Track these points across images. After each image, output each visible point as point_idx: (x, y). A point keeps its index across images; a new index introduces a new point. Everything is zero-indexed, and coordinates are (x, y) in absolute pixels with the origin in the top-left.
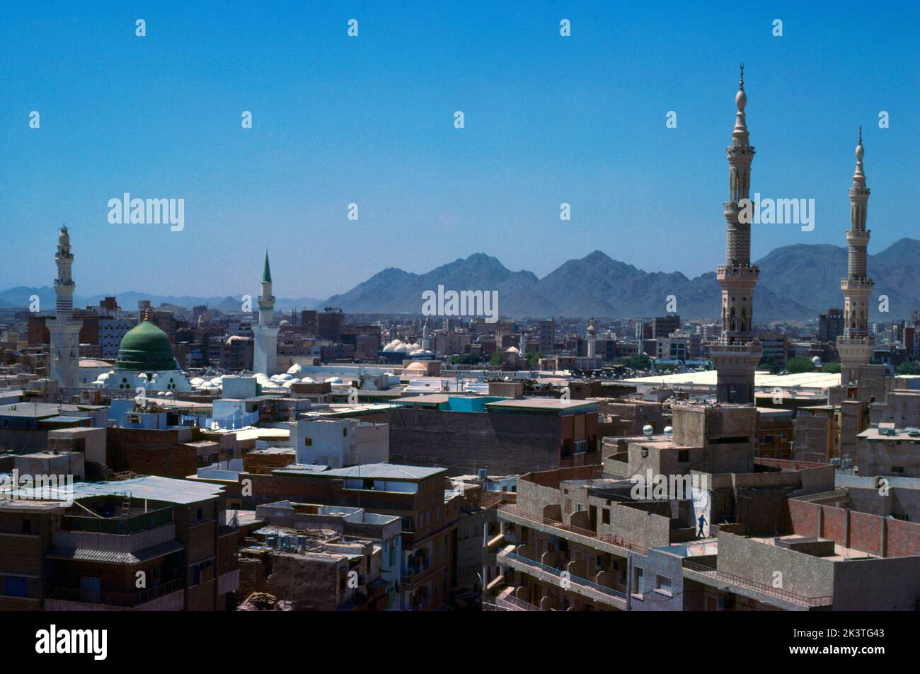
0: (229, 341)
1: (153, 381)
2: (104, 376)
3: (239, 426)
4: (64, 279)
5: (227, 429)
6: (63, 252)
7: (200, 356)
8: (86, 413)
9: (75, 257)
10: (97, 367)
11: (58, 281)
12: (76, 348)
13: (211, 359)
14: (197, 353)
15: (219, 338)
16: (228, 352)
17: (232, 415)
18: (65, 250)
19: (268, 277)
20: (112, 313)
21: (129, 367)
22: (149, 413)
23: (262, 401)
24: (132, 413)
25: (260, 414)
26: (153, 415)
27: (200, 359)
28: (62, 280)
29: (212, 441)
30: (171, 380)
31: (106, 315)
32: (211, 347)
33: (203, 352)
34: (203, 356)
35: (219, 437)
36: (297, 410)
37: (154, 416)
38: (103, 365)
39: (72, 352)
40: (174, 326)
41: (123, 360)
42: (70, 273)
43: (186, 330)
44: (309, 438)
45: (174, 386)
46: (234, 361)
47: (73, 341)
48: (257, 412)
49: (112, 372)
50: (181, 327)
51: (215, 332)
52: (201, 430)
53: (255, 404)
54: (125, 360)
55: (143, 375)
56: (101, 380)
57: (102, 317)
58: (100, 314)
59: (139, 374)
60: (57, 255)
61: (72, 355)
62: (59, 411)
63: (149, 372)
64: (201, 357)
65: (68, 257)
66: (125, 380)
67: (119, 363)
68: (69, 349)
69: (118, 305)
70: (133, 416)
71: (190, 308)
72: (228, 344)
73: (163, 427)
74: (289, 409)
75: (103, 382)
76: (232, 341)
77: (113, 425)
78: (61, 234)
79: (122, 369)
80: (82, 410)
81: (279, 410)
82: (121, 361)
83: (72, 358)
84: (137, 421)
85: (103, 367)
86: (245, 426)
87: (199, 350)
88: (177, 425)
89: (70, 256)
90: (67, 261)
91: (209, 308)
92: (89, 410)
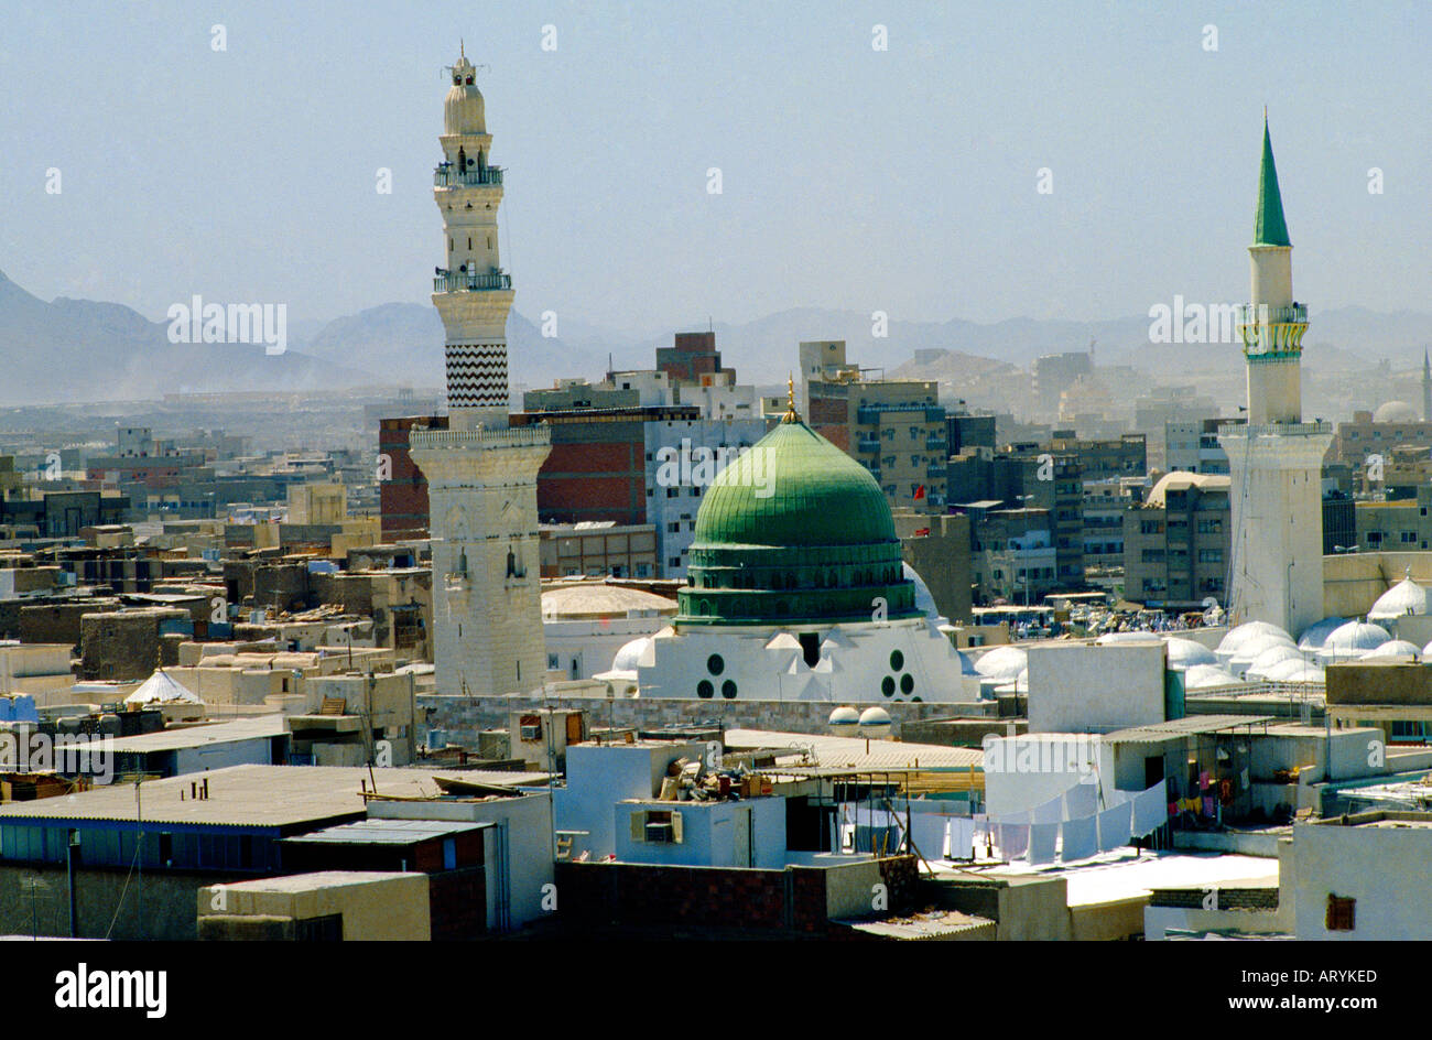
0: (1157, 496)
1: (824, 666)
2: (639, 650)
3: (1081, 848)
4: (471, 266)
5: (1037, 859)
6: (464, 163)
7: (1047, 558)
8: (464, 806)
9: (506, 178)
10: (622, 615)
11: (448, 274)
12: (526, 540)
13: (1092, 570)
14: (1039, 546)
15: (1124, 484)
16: (1156, 541)
17: (1058, 801)
18: (471, 154)
19: (1274, 229)
20: (691, 396)
21: (732, 612)
22: (711, 803)
23: (1184, 740)
24: (649, 800)
25: (1172, 797)
26: (727, 808)
27: (1048, 571)
28: (463, 269)
29: (966, 912)
30: (897, 660)
31: (670, 404)
32: (1097, 522)
33: (1059, 542)
34: (1058, 558)
35: (994, 896)
36: (1327, 778)
37: (734, 811)
38: (643, 606)
39: (511, 557)
40: (943, 439)
41: (707, 585)
42: (490, 243)
43: (988, 454)
44: (1342, 893)
45: (908, 684)
46: (1182, 576)
47: (514, 513)
48: (1161, 787)
49: (667, 633)
50: (970, 443)
51: (1113, 461)
52: (922, 868)
53: (1152, 754)
54: (715, 586)
55: (787, 641)
56: (629, 667)
57: (655, 414)
58: (647, 399)
59: (770, 638)
60: (443, 171)
61: (513, 569)
62: (366, 797)
63: (808, 629)
64: (1052, 564)
65: (482, 181)
66: (716, 664)
67: (692, 596)
68: (503, 545)
69: (724, 365)
70: (656, 816)
71: (1026, 365)
72: (1154, 508)
73: (772, 855)
74: (1296, 772)
75: (633, 675)
76: (1170, 494)
77: (575, 851)
78: (454, 92)
79: (706, 617)
80: (456, 790)
81: (1255, 779)
82: (699, 589)
83: (513, 580)
84: (668, 835)
85: (644, 614)
86: (1108, 849)
87: (1042, 535)
88: (827, 849)
89: (487, 176)
90: (480, 195)
91: (1100, 360)
92: (480, 792)
